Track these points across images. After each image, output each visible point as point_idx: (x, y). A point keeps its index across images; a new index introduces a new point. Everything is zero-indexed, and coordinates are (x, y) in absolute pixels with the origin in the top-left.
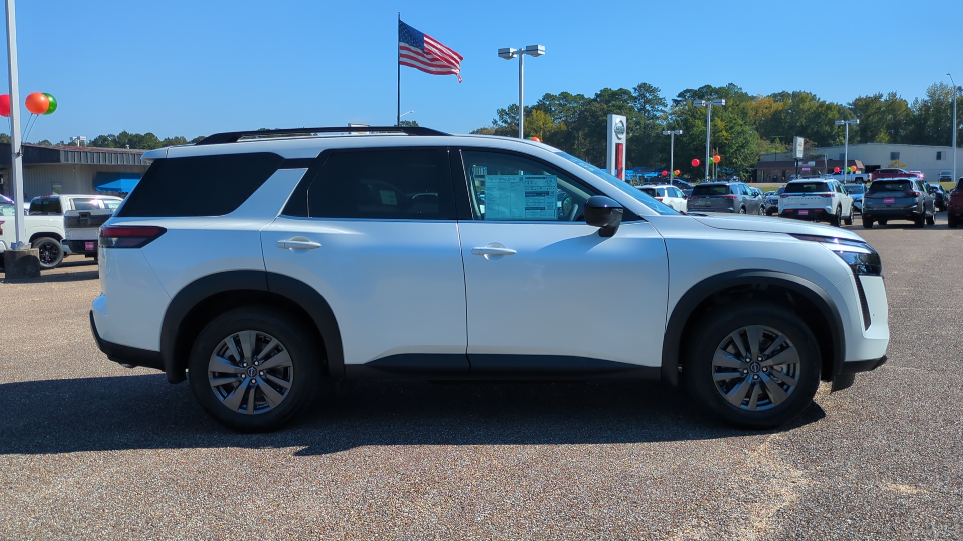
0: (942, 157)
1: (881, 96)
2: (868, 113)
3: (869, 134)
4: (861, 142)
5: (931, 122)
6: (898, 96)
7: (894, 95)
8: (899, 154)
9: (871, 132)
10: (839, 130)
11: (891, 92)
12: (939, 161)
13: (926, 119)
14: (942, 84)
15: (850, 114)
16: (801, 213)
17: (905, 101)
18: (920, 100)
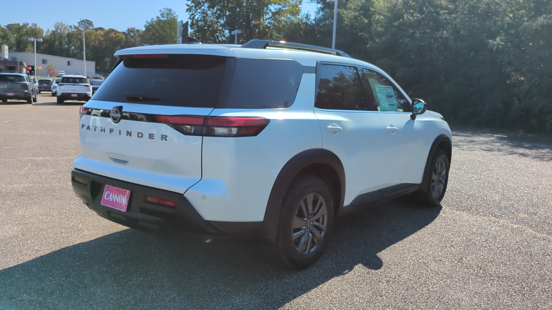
0: (70, 64)
1: (28, 24)
2: (21, 33)
3: (22, 46)
4: (16, 51)
5: (57, 43)
6: (38, 26)
7: (35, 25)
8: (46, 60)
9: (23, 45)
10: (3, 42)
11: (34, 23)
12: (69, 66)
13: (54, 42)
14: (62, 23)
15: (9, 33)
16: (73, 95)
17: (42, 29)
18: (50, 30)
